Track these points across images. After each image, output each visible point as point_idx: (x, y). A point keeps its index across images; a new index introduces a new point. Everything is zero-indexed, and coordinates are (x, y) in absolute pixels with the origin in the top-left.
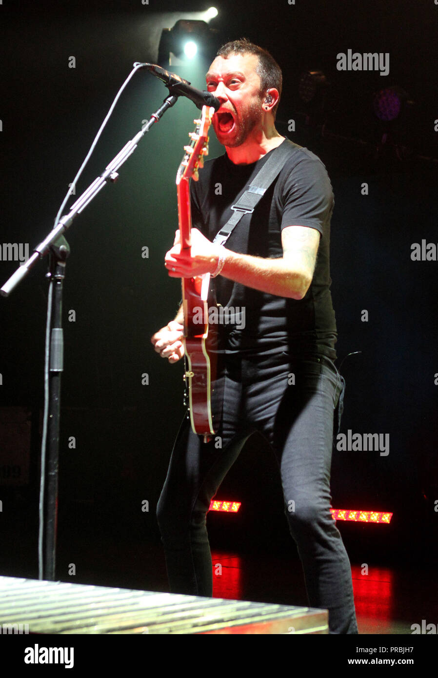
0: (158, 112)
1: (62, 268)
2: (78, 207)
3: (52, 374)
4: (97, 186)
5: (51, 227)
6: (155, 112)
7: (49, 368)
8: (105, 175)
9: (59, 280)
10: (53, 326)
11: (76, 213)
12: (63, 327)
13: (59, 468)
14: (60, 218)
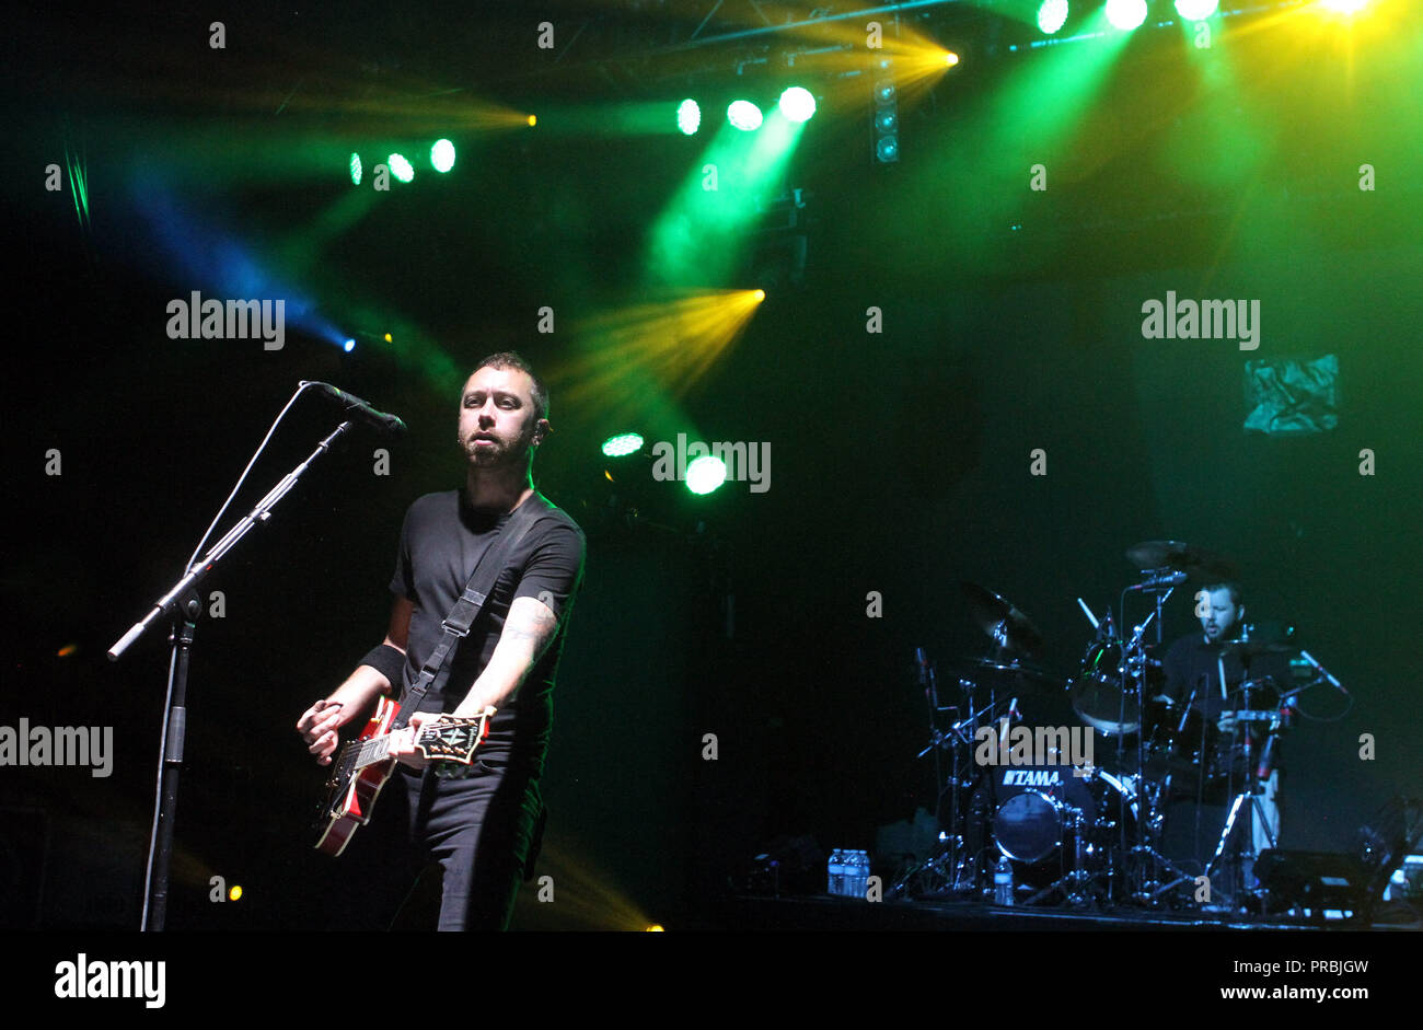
0: (328, 440)
1: (191, 628)
2: (216, 552)
3: (167, 766)
4: (243, 526)
5: (180, 577)
6: (323, 440)
7: (164, 758)
8: (254, 514)
9: (185, 645)
10: (173, 704)
11: (213, 560)
12: (185, 706)
13: (169, 890)
14: (192, 566)
